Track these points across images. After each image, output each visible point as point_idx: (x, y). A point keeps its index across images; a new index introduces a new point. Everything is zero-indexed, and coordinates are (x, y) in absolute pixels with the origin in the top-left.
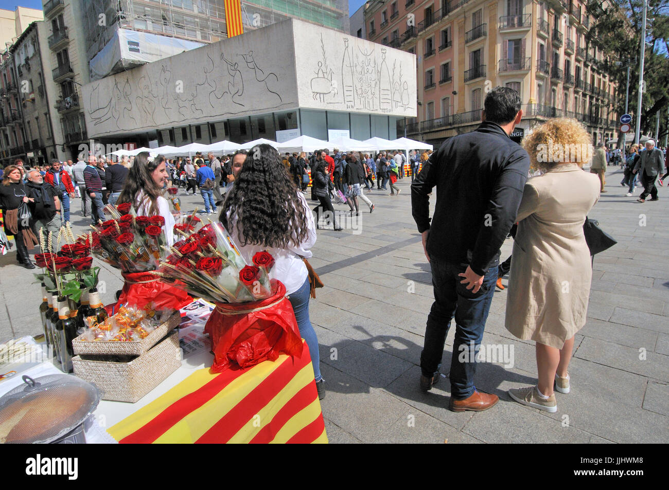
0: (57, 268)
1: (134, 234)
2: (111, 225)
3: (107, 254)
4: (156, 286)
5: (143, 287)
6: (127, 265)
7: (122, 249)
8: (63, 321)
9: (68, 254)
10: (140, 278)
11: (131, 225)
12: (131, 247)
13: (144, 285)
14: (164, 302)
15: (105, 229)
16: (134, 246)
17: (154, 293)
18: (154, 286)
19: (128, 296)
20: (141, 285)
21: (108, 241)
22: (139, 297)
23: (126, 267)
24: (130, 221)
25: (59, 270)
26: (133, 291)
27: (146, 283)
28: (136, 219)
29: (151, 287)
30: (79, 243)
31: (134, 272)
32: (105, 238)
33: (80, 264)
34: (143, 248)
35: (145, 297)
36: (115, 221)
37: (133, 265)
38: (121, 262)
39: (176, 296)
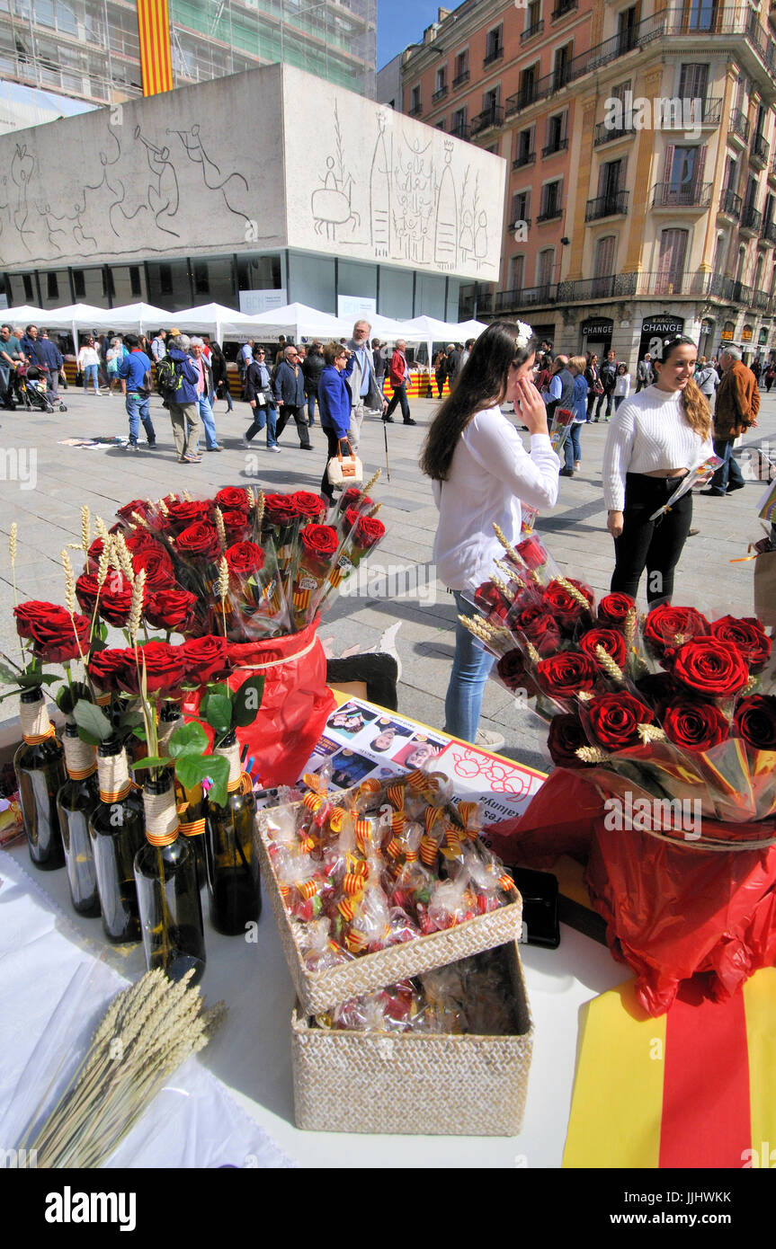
4: (283, 675)
14: (297, 714)
29: (272, 679)
39: (315, 695)
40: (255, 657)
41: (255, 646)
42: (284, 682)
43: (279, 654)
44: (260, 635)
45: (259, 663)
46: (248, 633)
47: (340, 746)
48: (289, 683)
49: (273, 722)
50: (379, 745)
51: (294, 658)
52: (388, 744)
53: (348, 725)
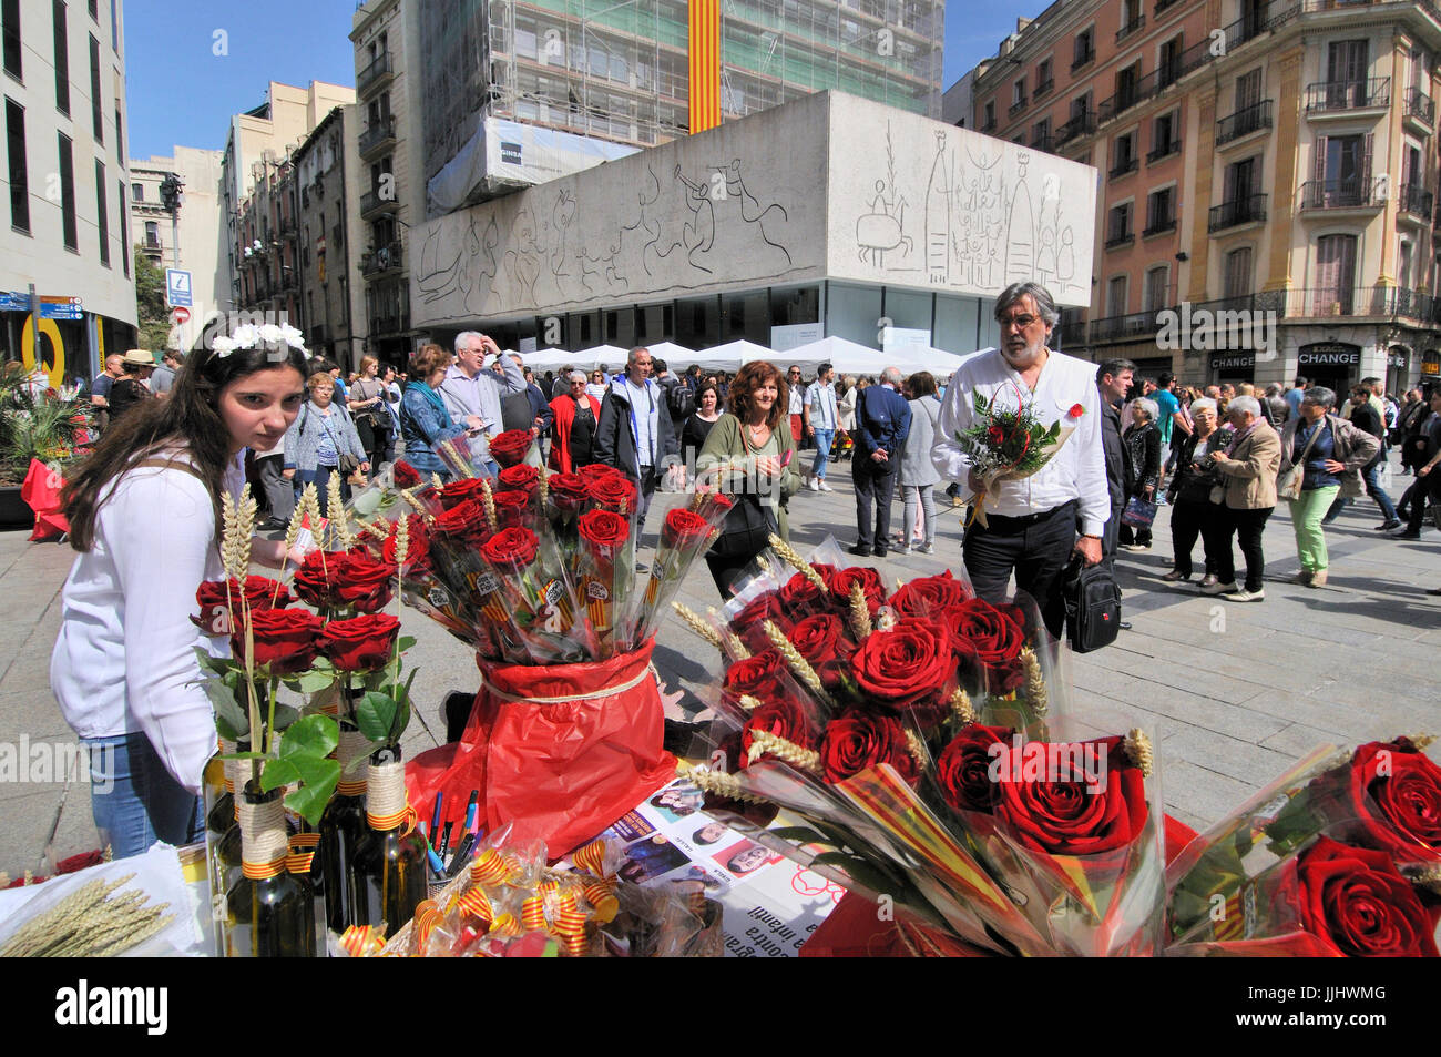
0: (259, 660)
1: (538, 534)
2: (469, 495)
3: (445, 596)
4: (580, 716)
5: (541, 717)
6: (501, 638)
7: (493, 582)
8: (255, 885)
9: (316, 589)
10: (535, 687)
11: (534, 499)
12: (526, 579)
13: (546, 710)
14: (598, 774)
15: (447, 507)
16: (533, 576)
17: (574, 742)
18: (574, 717)
19: (492, 746)
20: (534, 708)
21: (450, 551)
22: (522, 751)
23: (495, 642)
24: (528, 487)
25: (267, 667)
26: (509, 728)
27: (550, 705)
28: (551, 483)
29: (564, 718)
30: (361, 549)
31: (520, 663)
32: (445, 539)
33: (349, 646)
34: (561, 586)
35: (545, 756)
36: (485, 483)
37: (521, 641)
38: (484, 624)
39: (633, 754)
40: (542, 687)
41: (543, 671)
42: (581, 726)
43: (575, 685)
44: (547, 657)
45: (549, 695)
46: (535, 654)
47: (654, 829)
48: (587, 728)
49: (560, 779)
50: (704, 836)
51: (599, 694)
52: (717, 835)
53: (678, 805)
